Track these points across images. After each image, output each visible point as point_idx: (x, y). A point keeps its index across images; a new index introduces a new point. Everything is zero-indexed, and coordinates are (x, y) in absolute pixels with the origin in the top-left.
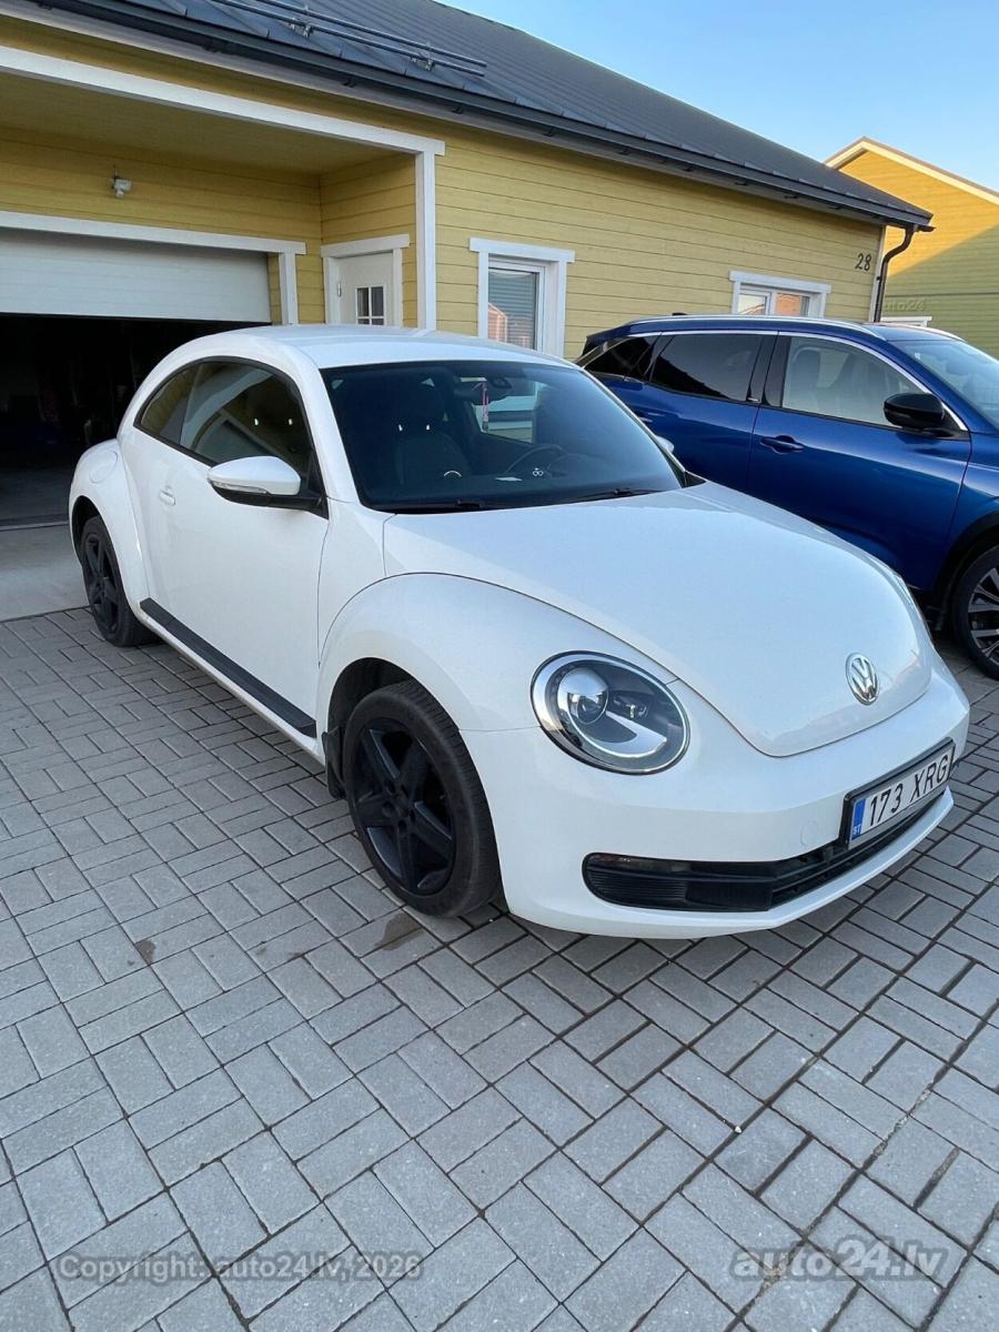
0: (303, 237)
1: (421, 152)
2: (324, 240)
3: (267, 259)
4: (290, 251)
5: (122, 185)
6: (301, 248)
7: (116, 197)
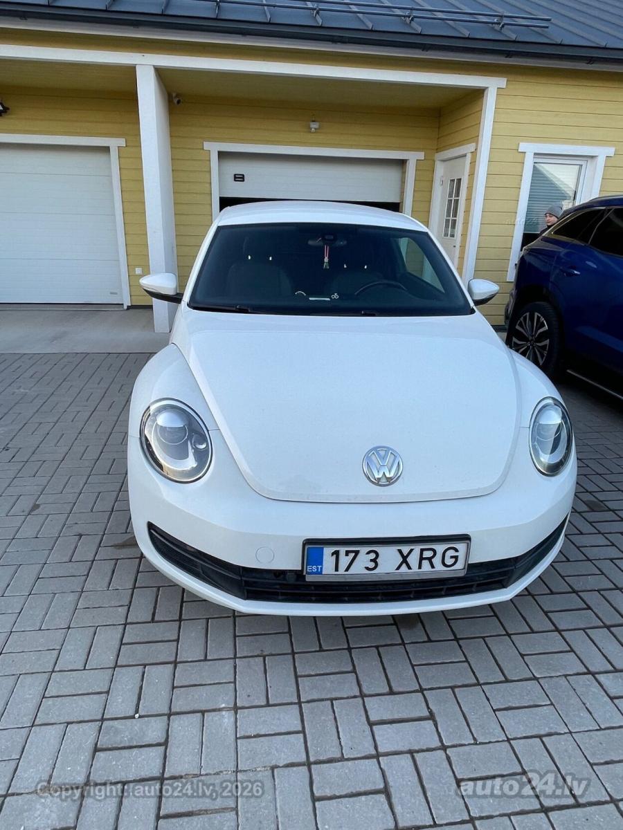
0: (423, 149)
1: (487, 88)
2: (438, 150)
3: (402, 163)
4: (413, 158)
5: (314, 126)
6: (421, 155)
7: (310, 132)
